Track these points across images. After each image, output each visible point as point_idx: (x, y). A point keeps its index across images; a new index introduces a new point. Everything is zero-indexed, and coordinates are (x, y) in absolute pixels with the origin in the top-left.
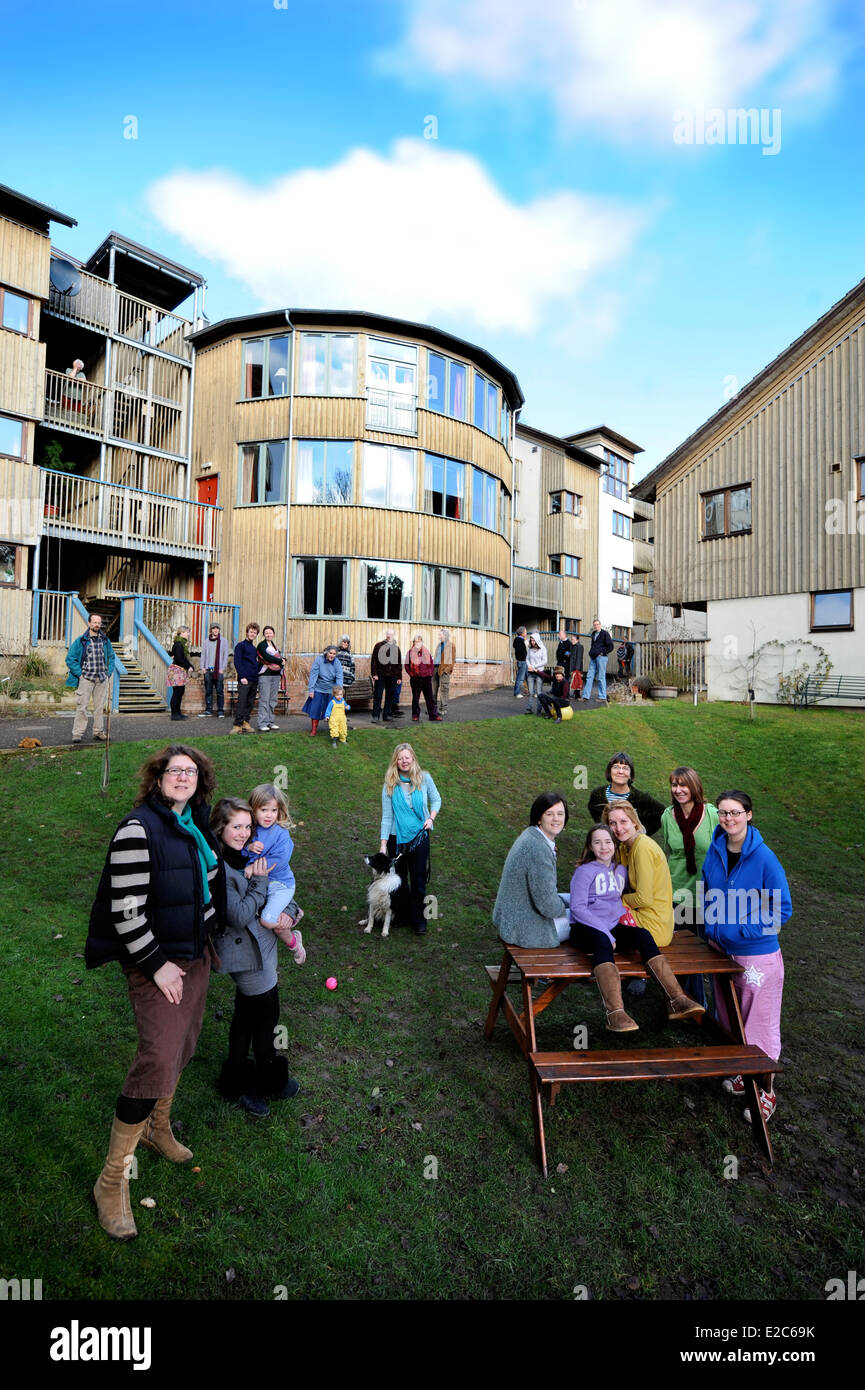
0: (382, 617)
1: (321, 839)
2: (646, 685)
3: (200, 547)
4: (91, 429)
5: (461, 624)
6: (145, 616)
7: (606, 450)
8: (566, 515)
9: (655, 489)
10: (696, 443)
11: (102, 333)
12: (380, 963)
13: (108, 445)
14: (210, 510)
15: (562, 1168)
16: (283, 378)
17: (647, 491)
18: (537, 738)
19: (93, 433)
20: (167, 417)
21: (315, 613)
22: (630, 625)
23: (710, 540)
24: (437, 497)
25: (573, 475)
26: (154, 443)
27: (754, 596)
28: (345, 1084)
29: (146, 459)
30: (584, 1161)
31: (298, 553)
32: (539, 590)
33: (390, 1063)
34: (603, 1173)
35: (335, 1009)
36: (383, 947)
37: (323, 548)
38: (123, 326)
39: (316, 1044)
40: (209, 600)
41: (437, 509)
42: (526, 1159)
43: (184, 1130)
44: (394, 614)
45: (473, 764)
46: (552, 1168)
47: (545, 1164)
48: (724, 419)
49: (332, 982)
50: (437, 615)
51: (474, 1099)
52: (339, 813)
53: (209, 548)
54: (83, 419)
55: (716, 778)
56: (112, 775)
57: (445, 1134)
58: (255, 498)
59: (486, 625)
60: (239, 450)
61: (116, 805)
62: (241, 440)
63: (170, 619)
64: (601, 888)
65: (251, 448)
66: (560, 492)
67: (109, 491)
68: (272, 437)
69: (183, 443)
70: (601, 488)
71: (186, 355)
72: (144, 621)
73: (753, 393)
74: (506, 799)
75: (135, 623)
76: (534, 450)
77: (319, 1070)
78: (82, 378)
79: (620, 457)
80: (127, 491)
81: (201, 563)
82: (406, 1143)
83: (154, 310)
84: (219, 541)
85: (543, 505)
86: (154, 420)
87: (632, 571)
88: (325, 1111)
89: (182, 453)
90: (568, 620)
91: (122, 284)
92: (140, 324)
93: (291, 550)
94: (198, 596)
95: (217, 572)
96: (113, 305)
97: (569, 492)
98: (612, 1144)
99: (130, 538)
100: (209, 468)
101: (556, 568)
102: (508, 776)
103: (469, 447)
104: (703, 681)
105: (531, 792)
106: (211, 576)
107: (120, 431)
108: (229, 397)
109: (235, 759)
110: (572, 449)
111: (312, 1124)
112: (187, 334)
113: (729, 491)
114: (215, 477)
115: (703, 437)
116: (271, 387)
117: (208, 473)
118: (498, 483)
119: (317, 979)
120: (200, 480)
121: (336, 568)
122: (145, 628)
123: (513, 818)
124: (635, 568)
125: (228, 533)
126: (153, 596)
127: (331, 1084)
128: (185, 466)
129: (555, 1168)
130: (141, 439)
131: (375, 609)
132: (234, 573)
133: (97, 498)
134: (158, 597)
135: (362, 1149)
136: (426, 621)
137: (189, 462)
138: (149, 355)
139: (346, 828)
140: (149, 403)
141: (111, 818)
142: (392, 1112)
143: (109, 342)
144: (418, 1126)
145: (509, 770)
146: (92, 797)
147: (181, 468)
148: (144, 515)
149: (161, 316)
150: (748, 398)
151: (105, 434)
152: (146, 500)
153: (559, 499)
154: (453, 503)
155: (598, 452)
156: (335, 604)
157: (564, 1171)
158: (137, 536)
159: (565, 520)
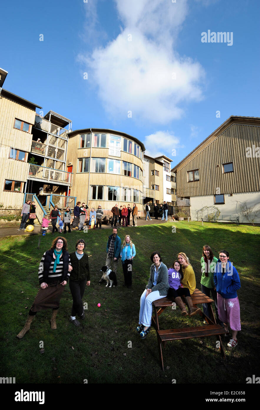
0: (112, 200)
1: (96, 260)
2: (176, 217)
3: (67, 183)
4: (42, 154)
5: (131, 202)
6: (52, 200)
7: (164, 161)
8: (156, 176)
9: (176, 170)
10: (186, 160)
11: (47, 132)
12: (112, 298)
13: (46, 158)
14: (70, 174)
15: (168, 367)
16: (89, 143)
17: (175, 170)
18: (151, 231)
19: (43, 155)
20: (61, 152)
21: (95, 199)
22: (171, 202)
23: (190, 182)
24: (125, 171)
25: (157, 166)
26: (58, 158)
27: (201, 195)
28: (103, 340)
29: (55, 162)
30: (174, 365)
31: (91, 184)
32: (149, 193)
33: (116, 332)
34: (180, 369)
35: (100, 313)
36: (113, 293)
37: (98, 183)
38: (52, 131)
39: (95, 326)
40: (69, 196)
41: (125, 174)
42: (157, 365)
43: (56, 361)
44: (115, 199)
45: (135, 238)
46: (165, 368)
47: (163, 367)
48: (192, 154)
49: (99, 305)
50: (125, 200)
51: (141, 344)
52: (101, 252)
53: (70, 183)
54: (40, 152)
55: (195, 241)
56: (41, 243)
57: (133, 357)
58: (81, 171)
59: (137, 202)
60: (78, 160)
61: (42, 251)
62: (79, 157)
63: (59, 201)
64: (174, 276)
65: (81, 159)
66: (154, 170)
67: (46, 169)
68: (86, 157)
69: (64, 158)
70: (163, 170)
71: (66, 138)
72: (52, 201)
73: (198, 149)
74: (144, 248)
75: (50, 202)
76: (148, 161)
77: (96, 335)
78: (41, 142)
79: (167, 163)
80: (50, 169)
81: (67, 187)
82: (122, 361)
83: (59, 128)
84: (72, 182)
85: (150, 173)
86: (58, 153)
87: (171, 189)
88: (98, 350)
89: (64, 160)
90: (156, 201)
91: (52, 122)
92: (56, 131)
93: (90, 184)
94: (66, 195)
95: (71, 189)
96: (49, 127)
97: (156, 171)
98: (181, 358)
99: (50, 180)
100: (70, 164)
101: (153, 188)
102: (144, 241)
103: (133, 160)
104: (190, 216)
105: (150, 246)
106: (70, 190)
107: (50, 155)
108: (76, 147)
109: (74, 238)
110: (156, 161)
111: (94, 355)
112: (67, 133)
113: (194, 171)
114: (72, 166)
115: (187, 159)
116: (86, 145)
117: (70, 165)
118: (140, 168)
119: (95, 303)
120: (68, 167)
121: (101, 188)
122: (52, 203)
123: (146, 253)
124: (172, 188)
125: (74, 180)
126: (55, 194)
127: (99, 340)
128: (65, 163)
129: (166, 368)
130: (54, 157)
131: (110, 198)
132: (75, 189)
133: (42, 171)
134: (56, 195)
135: (109, 364)
136: (123, 201)
137: (66, 162)
138: (57, 138)
139: (103, 257)
140: (57, 149)
141: (40, 255)
142: (117, 350)
143: (48, 135)
144: (125, 354)
145: (144, 240)
146: (35, 249)
147: (64, 164)
148: (54, 175)
149: (61, 129)
150: (197, 150)
151: (46, 155)
152: (54, 171)
153: (154, 172)
154: (129, 173)
155: (162, 161)
156: (100, 197)
157: (169, 368)
158: (52, 180)
159: (155, 177)
